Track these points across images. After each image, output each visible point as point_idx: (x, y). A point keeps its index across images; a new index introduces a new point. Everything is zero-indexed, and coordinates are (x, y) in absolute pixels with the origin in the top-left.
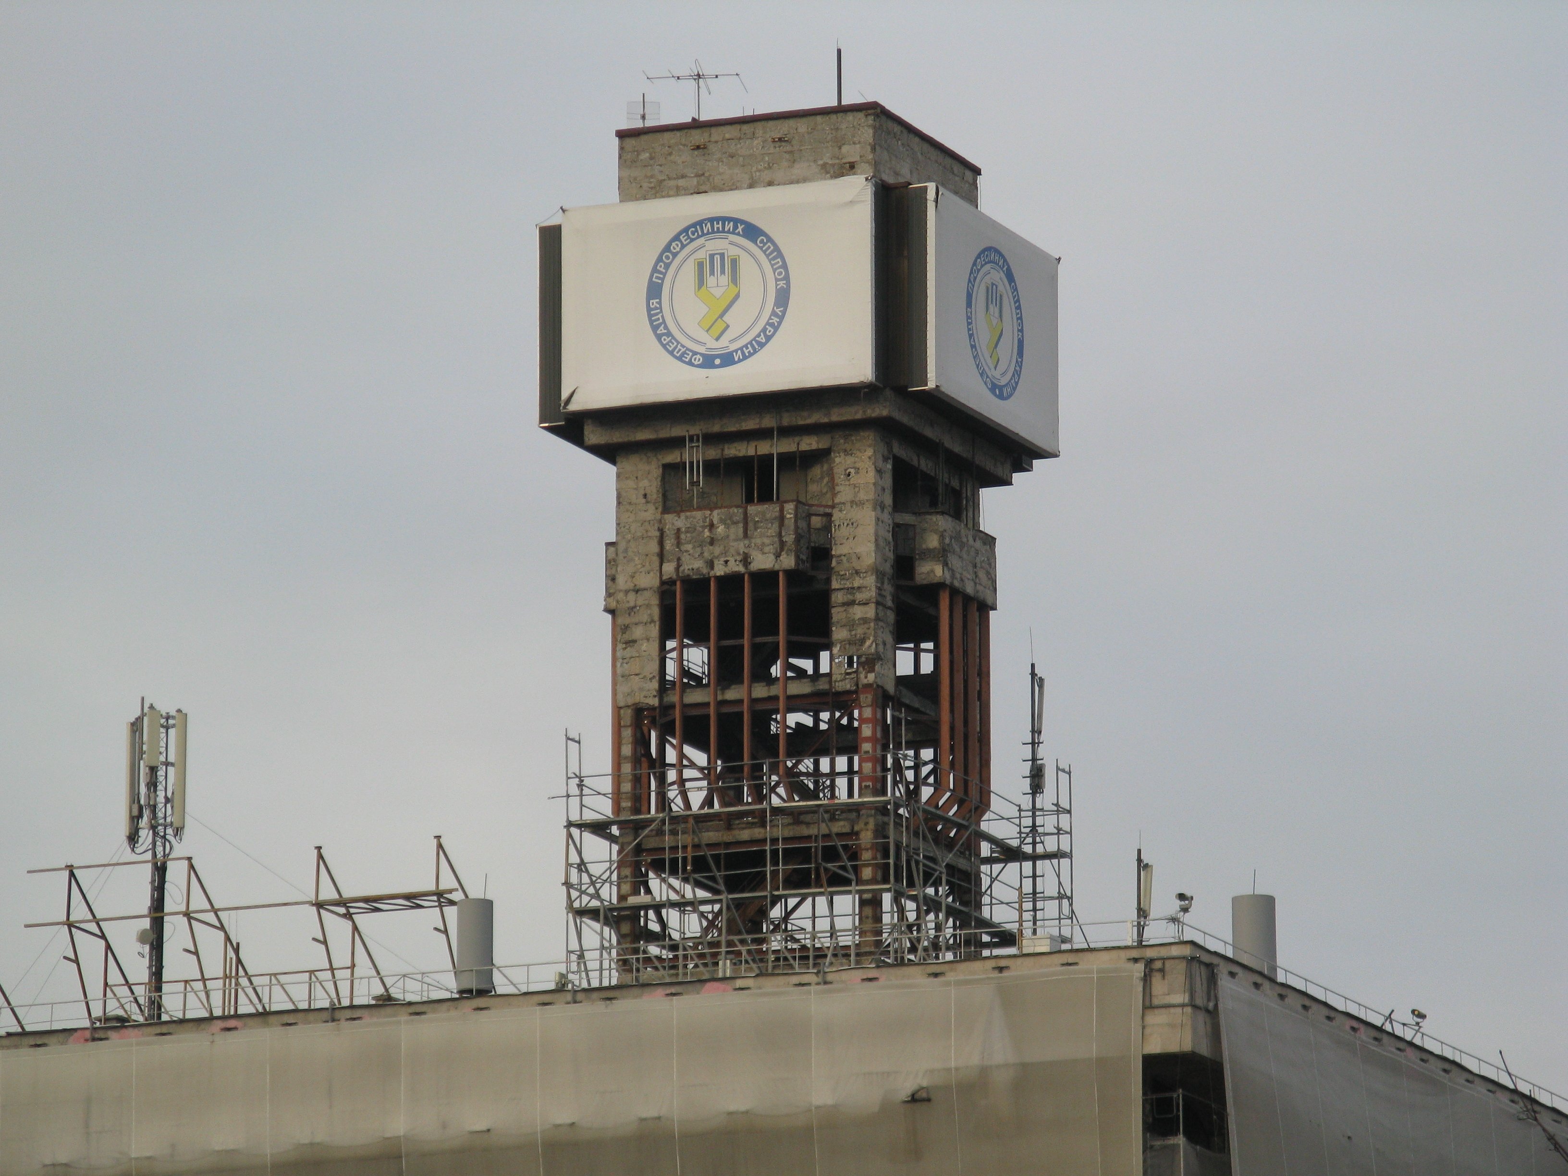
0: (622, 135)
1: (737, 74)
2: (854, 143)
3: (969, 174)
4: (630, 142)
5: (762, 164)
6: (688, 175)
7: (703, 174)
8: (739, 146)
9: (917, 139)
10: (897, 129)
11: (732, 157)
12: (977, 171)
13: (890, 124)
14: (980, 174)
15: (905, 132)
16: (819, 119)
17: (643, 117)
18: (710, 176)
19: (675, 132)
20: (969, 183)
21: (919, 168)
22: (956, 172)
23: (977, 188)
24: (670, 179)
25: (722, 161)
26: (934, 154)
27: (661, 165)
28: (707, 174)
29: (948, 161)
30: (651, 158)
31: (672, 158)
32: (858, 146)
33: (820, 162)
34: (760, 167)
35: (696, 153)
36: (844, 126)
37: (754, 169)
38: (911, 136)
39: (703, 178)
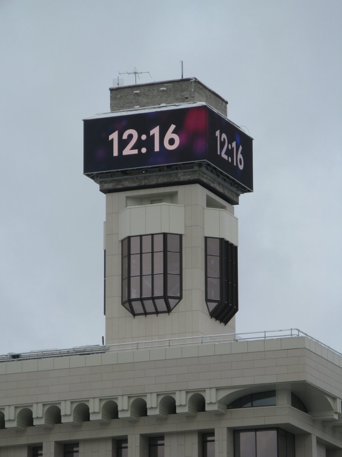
0: (111, 90)
1: (148, 72)
2: (187, 91)
3: (224, 103)
4: (114, 92)
5: (157, 98)
6: (133, 102)
7: (138, 102)
8: (150, 92)
9: (208, 91)
10: (201, 87)
11: (147, 96)
12: (227, 103)
13: (199, 85)
14: (228, 104)
15: (204, 88)
16: (176, 83)
17: (118, 84)
18: (140, 102)
19: (129, 88)
20: (224, 106)
21: (208, 100)
22: (220, 102)
23: (227, 108)
24: (127, 103)
25: (144, 98)
26: (213, 96)
27: (124, 99)
28: (139, 102)
29: (218, 99)
30: (121, 97)
31: (128, 97)
32: (189, 92)
33: (176, 97)
34: (156, 99)
35: (136, 95)
36: (184, 85)
37: (155, 100)
38: (206, 89)
39: (138, 103)
